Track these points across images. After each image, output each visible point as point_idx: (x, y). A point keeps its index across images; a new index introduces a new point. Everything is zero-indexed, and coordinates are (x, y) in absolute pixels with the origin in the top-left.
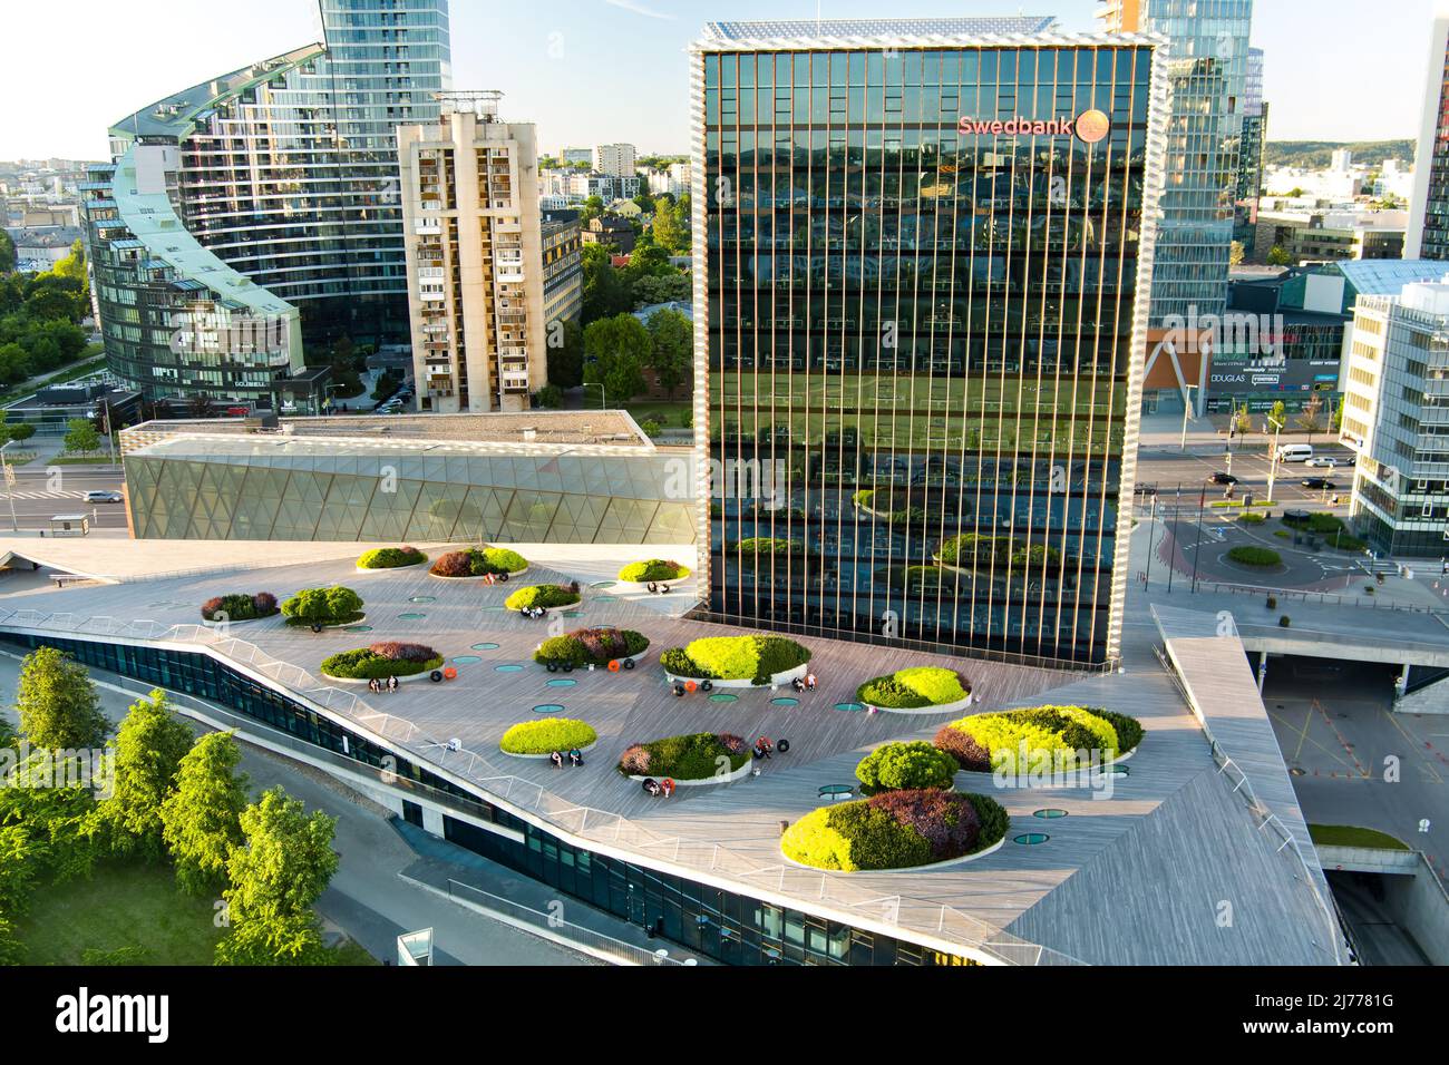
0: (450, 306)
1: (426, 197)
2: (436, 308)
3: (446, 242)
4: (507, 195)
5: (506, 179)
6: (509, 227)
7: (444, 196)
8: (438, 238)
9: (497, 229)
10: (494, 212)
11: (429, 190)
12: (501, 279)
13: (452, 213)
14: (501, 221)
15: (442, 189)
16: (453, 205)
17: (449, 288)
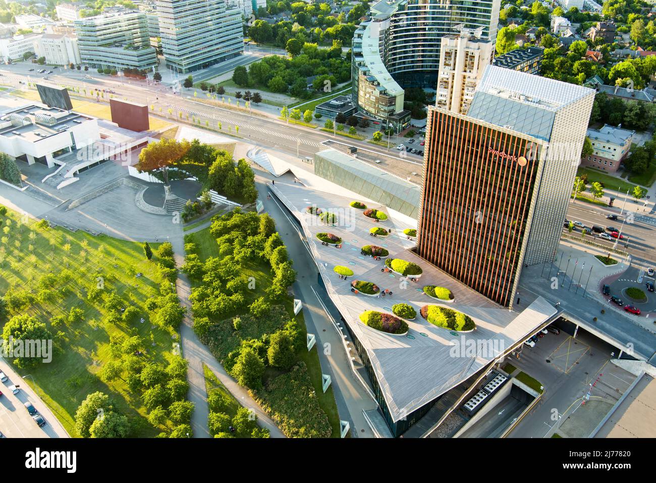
0: (448, 103)
1: (446, 64)
2: (443, 102)
3: (450, 81)
4: (472, 69)
5: (473, 63)
6: (471, 80)
7: (452, 65)
8: (448, 79)
9: (467, 80)
10: (467, 74)
11: (447, 62)
12: (465, 97)
13: (453, 72)
14: (469, 77)
15: (452, 62)
16: (454, 69)
17: (449, 97)
